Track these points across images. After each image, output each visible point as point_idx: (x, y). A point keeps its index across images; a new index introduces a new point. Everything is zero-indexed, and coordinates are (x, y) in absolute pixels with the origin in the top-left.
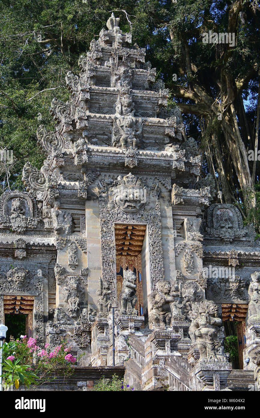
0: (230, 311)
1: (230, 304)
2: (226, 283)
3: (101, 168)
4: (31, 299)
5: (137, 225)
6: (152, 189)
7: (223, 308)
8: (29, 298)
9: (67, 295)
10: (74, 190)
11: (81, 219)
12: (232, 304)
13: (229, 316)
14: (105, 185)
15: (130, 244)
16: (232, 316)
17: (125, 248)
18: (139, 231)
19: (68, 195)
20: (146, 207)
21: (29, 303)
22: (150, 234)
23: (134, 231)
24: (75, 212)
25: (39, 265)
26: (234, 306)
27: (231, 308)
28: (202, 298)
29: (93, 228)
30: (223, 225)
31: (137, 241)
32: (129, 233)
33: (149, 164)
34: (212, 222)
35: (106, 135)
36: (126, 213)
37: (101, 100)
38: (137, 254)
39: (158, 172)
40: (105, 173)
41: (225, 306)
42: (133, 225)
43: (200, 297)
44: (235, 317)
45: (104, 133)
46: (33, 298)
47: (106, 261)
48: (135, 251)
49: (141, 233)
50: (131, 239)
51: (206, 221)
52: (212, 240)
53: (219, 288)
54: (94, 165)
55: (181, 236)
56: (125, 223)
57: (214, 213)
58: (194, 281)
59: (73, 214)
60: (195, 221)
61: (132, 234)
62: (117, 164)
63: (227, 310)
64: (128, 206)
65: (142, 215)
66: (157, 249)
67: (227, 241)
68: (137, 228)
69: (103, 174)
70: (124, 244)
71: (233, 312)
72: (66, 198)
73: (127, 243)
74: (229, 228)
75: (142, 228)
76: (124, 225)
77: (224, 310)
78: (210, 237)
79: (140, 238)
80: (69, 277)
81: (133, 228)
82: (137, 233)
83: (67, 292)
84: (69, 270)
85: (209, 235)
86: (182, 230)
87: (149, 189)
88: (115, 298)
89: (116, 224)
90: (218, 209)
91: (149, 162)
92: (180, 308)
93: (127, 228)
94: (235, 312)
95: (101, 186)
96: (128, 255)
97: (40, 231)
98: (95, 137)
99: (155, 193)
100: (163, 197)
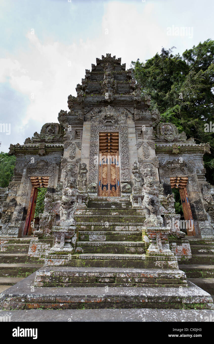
0: (176, 182)
1: (175, 177)
2: (171, 164)
3: (93, 105)
4: (47, 178)
5: (113, 133)
6: (123, 113)
7: (171, 180)
8: (46, 178)
9: (65, 175)
10: (76, 115)
11: (81, 132)
12: (177, 177)
13: (175, 185)
14: (95, 113)
15: (111, 145)
16: (177, 185)
17: (109, 148)
18: (115, 136)
19: (72, 118)
20: (118, 122)
21: (47, 181)
22: (121, 137)
23: (112, 136)
24: (78, 128)
25: (55, 158)
26: (179, 179)
27: (176, 180)
28: (156, 174)
29: (86, 136)
30: (167, 133)
31: (115, 143)
32: (109, 138)
33: (120, 100)
34: (160, 132)
35: (98, 91)
36: (106, 126)
37: (97, 77)
38: (116, 151)
39: (126, 104)
40: (95, 108)
41: (172, 179)
42: (110, 133)
43: (155, 173)
44: (179, 185)
45: (97, 90)
46: (49, 178)
47: (92, 154)
48: (115, 149)
49: (116, 138)
50: (111, 142)
51: (157, 132)
52: (160, 141)
53: (167, 168)
54: (89, 103)
55: (141, 138)
56: (106, 131)
57: (161, 127)
58: (150, 163)
59: (77, 129)
60: (149, 129)
61: (111, 139)
62: (101, 101)
63: (174, 181)
64: (107, 122)
65: (116, 127)
66: (125, 145)
67: (170, 141)
68: (113, 134)
69: (94, 108)
70: (107, 145)
71: (178, 183)
72: (72, 121)
73: (109, 144)
74: (170, 134)
75: (116, 134)
76: (105, 133)
77: (171, 181)
78: (159, 140)
79: (116, 141)
80: (68, 164)
81: (111, 135)
82: (114, 138)
83: (65, 173)
84: (69, 160)
85: (159, 138)
86: (142, 136)
87: (121, 113)
88: (96, 176)
89: (100, 133)
90: (163, 125)
91: (120, 98)
92: (138, 182)
93: (107, 135)
94: (179, 182)
95: (93, 113)
96: (111, 152)
97: (61, 141)
98: (92, 92)
99: (124, 115)
100: (129, 118)
